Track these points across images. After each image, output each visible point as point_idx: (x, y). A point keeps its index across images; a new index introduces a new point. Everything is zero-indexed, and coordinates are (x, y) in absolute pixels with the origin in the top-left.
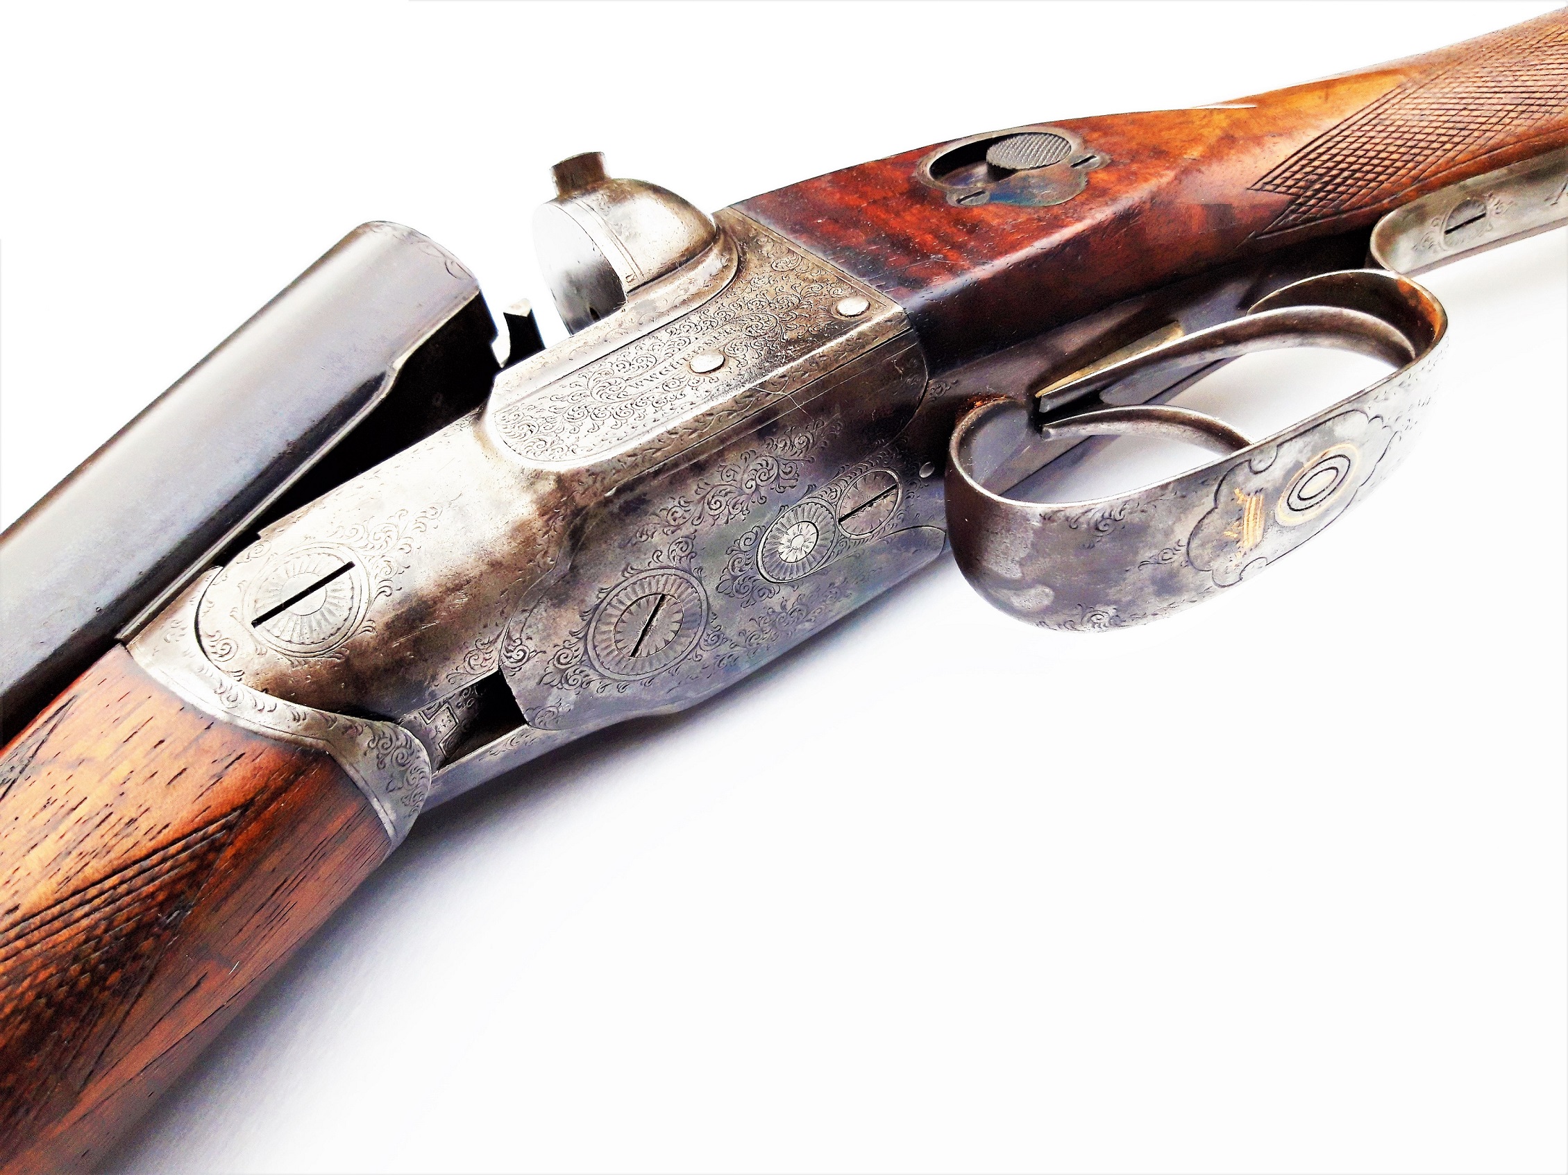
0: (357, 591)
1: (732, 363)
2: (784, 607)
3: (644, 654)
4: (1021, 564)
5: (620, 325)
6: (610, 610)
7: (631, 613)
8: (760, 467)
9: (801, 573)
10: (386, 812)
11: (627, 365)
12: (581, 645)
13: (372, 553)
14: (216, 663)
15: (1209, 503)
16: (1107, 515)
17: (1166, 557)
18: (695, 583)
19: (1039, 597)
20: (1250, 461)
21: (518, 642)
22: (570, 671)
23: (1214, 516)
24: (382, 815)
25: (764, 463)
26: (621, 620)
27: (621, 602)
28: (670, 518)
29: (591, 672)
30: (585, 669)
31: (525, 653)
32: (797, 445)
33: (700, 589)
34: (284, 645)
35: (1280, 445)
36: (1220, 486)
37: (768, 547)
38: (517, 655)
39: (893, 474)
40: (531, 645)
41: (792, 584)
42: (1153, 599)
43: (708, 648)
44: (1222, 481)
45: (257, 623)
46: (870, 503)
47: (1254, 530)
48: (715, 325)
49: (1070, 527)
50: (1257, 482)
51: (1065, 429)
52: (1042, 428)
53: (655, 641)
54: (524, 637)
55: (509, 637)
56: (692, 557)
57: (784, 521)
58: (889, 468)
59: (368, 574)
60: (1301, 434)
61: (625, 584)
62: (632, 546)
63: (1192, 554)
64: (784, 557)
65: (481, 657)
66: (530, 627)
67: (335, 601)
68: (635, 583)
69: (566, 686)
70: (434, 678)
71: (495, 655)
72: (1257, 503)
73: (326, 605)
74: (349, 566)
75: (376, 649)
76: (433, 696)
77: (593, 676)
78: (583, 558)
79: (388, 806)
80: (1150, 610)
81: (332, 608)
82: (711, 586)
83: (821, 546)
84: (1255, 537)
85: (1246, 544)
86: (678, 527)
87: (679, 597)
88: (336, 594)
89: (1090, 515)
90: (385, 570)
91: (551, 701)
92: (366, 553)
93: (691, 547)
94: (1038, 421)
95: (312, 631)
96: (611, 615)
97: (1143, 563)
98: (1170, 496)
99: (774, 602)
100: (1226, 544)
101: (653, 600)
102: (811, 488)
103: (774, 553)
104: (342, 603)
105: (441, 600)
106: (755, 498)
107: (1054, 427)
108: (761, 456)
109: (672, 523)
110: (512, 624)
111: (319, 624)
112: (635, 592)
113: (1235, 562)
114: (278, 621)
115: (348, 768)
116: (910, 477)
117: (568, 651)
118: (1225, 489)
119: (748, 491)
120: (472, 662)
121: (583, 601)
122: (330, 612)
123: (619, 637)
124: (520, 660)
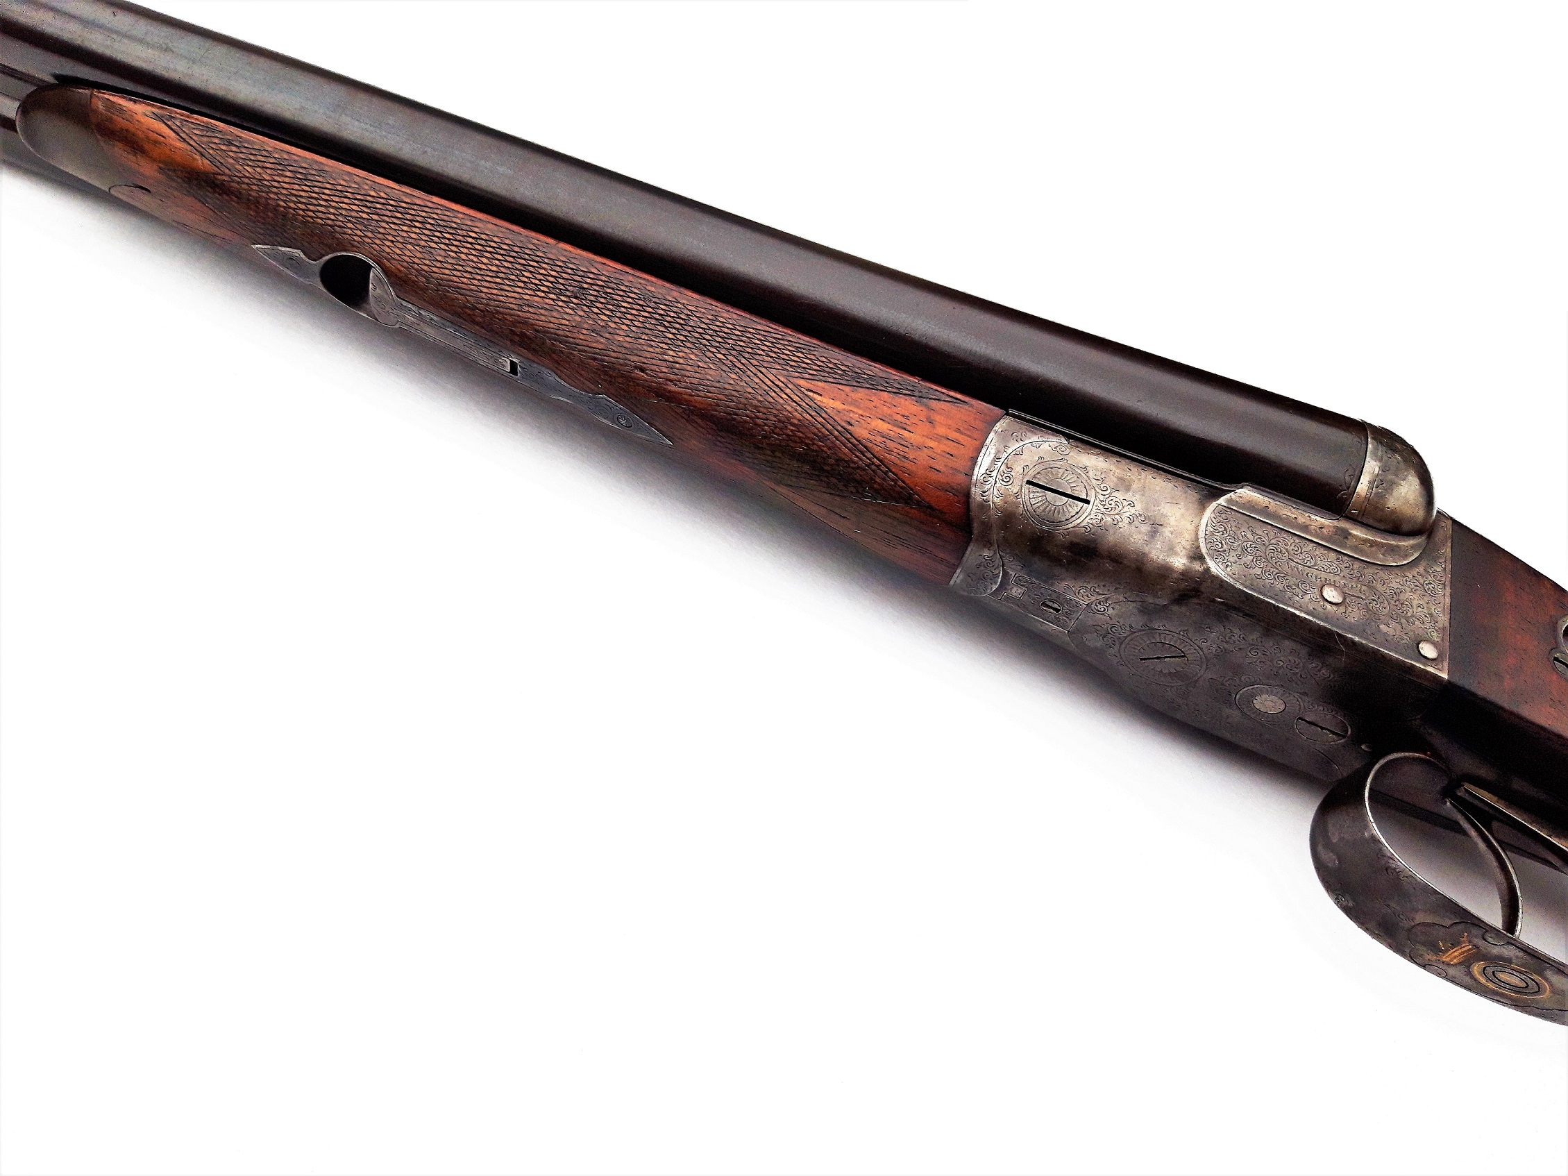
0: (1077, 516)
1: (1342, 609)
2: (1228, 717)
3: (1146, 664)
4: (1341, 839)
5: (1321, 528)
6: (1157, 636)
7: (1163, 647)
8: (1293, 662)
9: (1253, 716)
10: (958, 577)
11: (1300, 551)
12: (1128, 633)
13: (1101, 507)
14: (997, 480)
15: (1448, 922)
16: (1398, 870)
17: (1401, 917)
18: (1204, 667)
19: (1330, 858)
20: (1487, 931)
21: (1108, 605)
22: (1110, 636)
23: (1443, 929)
24: (955, 575)
25: (1297, 662)
26: (1155, 644)
27: (1165, 638)
28: (1229, 635)
29: (1118, 645)
30: (1117, 642)
31: (1104, 611)
32: (1321, 673)
33: (1202, 671)
34: (1028, 504)
35: (1509, 943)
36: (1460, 923)
37: (1254, 691)
38: (1100, 608)
39: (1350, 730)
40: (1110, 611)
41: (1244, 714)
42: (1374, 923)
43: (1174, 693)
44: (1464, 922)
45: (1029, 482)
46: (1323, 728)
47: (1455, 957)
48: (1360, 580)
49: (1377, 855)
50: (1480, 943)
51: (1455, 811)
52: (1446, 797)
53: (1159, 666)
54: (1112, 606)
55: (1107, 600)
56: (1217, 658)
57: (1275, 691)
58: (1351, 727)
59: (1090, 514)
60: (1526, 952)
61: (1176, 635)
62: (1199, 628)
63: (1414, 930)
64: (1255, 701)
65: (1087, 593)
66: (1119, 605)
67: (1065, 510)
68: (1180, 639)
69: (1101, 638)
70: (1062, 580)
71: (1093, 599)
72: (1470, 949)
73: (1061, 507)
74: (1087, 502)
75: (1056, 545)
76: (1052, 585)
77: (1116, 648)
78: (1175, 608)
79: (961, 577)
80: (1368, 926)
81: (1061, 511)
82: (1209, 675)
83: (1278, 717)
84: (1452, 961)
85: (1445, 958)
86: (1227, 642)
87: (1191, 664)
88: (1069, 508)
89: (1391, 861)
90: (1097, 520)
91: (1088, 636)
92: (1099, 505)
93: (1222, 655)
94: (1448, 792)
95: (1043, 511)
96: (1154, 638)
97: (1388, 906)
98: (1433, 898)
99: (1227, 711)
100: (1435, 946)
101: (1179, 653)
102: (1305, 694)
103: (1253, 696)
104: (1067, 514)
105: (1103, 558)
106: (1275, 670)
107: (1451, 803)
108: (1299, 658)
109: (1227, 638)
110: (1115, 596)
111: (1050, 511)
112: (1176, 642)
113: (1429, 957)
114: (1038, 492)
115: (969, 549)
116: (1356, 740)
117: (1120, 629)
118: (1461, 927)
119: (1275, 664)
120: (1081, 591)
121: (1151, 621)
122: (1059, 512)
123: (1146, 647)
124: (1099, 611)
